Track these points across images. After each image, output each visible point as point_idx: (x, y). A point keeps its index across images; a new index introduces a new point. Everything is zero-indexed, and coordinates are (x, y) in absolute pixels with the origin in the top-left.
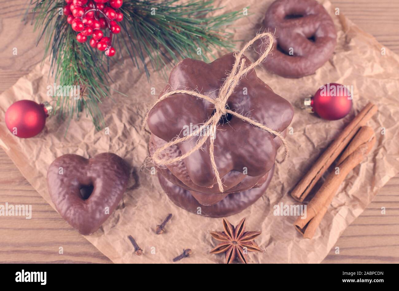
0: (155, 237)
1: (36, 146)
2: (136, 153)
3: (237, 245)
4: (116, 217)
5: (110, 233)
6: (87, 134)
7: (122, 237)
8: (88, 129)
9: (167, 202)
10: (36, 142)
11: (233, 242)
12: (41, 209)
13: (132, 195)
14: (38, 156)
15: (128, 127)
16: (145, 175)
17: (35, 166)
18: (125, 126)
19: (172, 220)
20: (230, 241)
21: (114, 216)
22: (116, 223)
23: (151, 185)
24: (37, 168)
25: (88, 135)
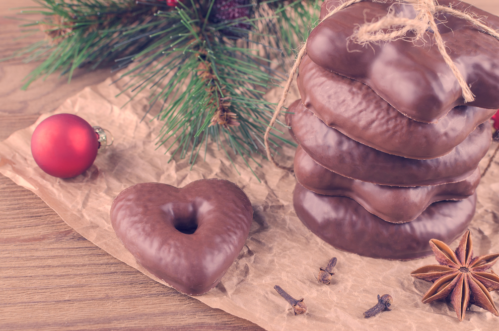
0: (317, 291)
1: (79, 192)
2: (249, 192)
3: (469, 274)
4: (242, 268)
5: (237, 292)
6: (163, 173)
7: (262, 293)
8: (165, 167)
9: (321, 246)
10: (80, 188)
11: (462, 268)
12: (102, 271)
13: (261, 240)
14: (84, 204)
15: (227, 163)
16: (273, 215)
17: (82, 216)
18: (222, 162)
19: (337, 268)
20: (455, 270)
21: (237, 268)
22: (246, 276)
23: (287, 227)
24: (87, 218)
25: (166, 174)
